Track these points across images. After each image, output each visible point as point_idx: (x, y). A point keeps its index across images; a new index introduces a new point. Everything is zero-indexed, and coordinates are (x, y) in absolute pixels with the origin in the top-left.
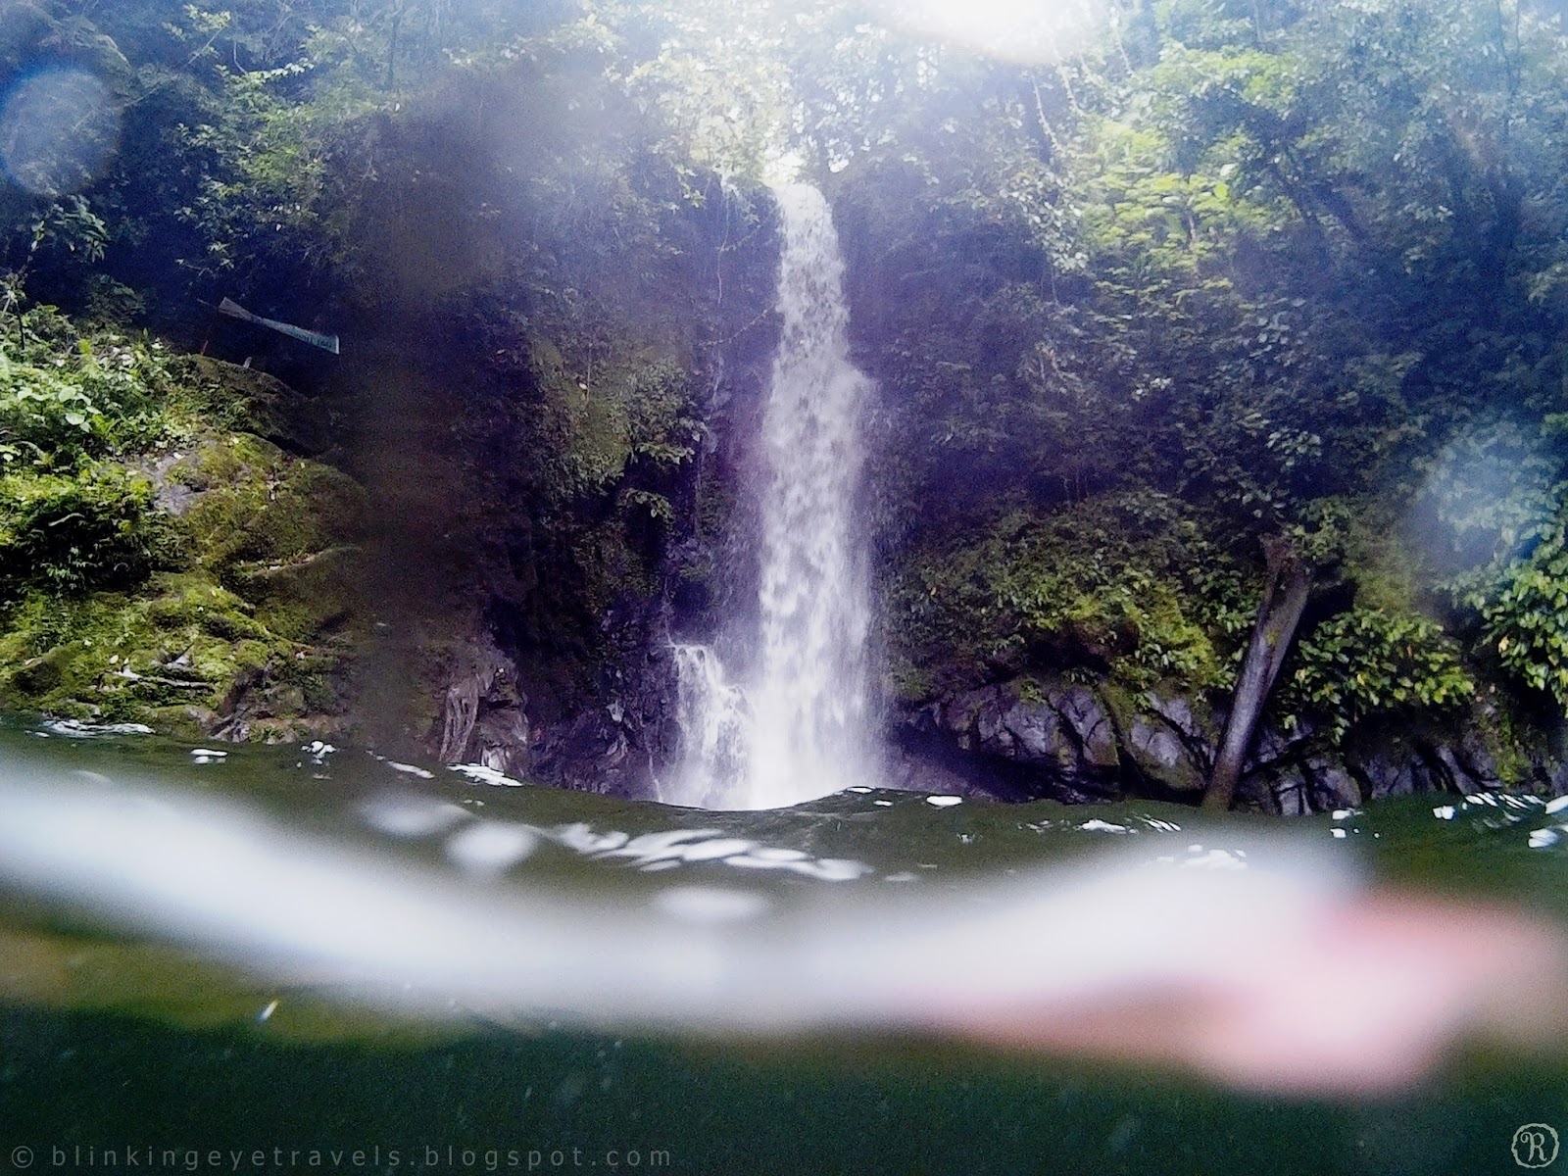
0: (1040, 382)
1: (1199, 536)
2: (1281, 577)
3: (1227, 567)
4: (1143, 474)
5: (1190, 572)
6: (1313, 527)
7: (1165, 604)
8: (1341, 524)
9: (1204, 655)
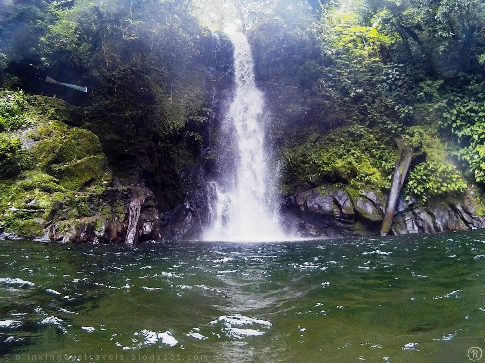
0: (320, 91)
1: (374, 139)
2: (403, 151)
3: (384, 149)
4: (355, 120)
5: (372, 151)
6: (412, 135)
7: (365, 161)
8: (421, 134)
9: (378, 177)
